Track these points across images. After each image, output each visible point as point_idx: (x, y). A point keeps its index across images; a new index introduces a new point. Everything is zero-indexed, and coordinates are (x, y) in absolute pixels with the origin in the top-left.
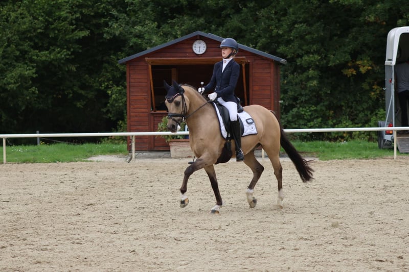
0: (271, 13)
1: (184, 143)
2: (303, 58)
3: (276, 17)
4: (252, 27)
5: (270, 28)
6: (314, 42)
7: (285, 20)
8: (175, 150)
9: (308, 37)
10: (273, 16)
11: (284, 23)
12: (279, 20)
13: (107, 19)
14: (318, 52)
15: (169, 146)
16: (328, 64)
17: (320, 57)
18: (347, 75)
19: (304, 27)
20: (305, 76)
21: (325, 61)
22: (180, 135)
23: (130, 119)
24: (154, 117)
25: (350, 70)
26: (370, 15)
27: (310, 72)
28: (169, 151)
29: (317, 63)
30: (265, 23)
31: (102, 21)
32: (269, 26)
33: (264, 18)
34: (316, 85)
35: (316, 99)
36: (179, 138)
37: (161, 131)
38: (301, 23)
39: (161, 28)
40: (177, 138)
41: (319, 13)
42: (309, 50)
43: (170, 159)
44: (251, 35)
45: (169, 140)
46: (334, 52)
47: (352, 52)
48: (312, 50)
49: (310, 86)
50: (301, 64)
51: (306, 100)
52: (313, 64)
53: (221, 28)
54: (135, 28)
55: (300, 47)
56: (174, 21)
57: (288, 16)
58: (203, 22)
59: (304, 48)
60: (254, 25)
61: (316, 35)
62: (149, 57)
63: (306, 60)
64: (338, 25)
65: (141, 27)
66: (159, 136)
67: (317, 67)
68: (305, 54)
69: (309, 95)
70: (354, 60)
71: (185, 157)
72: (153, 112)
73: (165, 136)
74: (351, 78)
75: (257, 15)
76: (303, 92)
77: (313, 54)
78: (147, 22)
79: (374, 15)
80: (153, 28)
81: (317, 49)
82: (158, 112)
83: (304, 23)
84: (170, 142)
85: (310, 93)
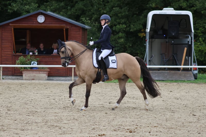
0: (100, 1)
1: (31, 72)
2: (117, 26)
3: (103, 3)
4: (89, 8)
5: (100, 9)
6: (122, 17)
7: (108, 5)
8: (25, 75)
9: (119, 15)
10: (101, 2)
11: (107, 7)
12: (105, 5)
13: (11, 2)
14: (125, 23)
15: (22, 73)
16: (130, 30)
17: (126, 26)
18: (140, 36)
19: (117, 9)
20: (117, 36)
21: (129, 28)
22: (29, 67)
23: (1, 57)
24: (15, 57)
25: (142, 34)
26: (153, 4)
27: (120, 34)
28: (22, 76)
29: (124, 29)
30: (97, 7)
31: (8, 3)
32: (99, 8)
33: (97, 4)
34: (123, 41)
35: (123, 49)
36: (28, 69)
37: (18, 65)
38: (116, 7)
39: (40, 7)
40: (27, 69)
41: (127, 2)
42: (120, 22)
43: (22, 80)
44: (89, 13)
45: (22, 70)
46: (134, 24)
47: (144, 24)
48: (122, 22)
49: (120, 42)
50: (115, 30)
51: (118, 50)
52: (122, 30)
53: (73, 8)
54: (25, 7)
55: (115, 20)
56: (47, 4)
57: (109, 3)
58: (63, 5)
59: (118, 21)
60: (91, 8)
61: (124, 14)
62: (12, 24)
63: (118, 27)
64: (137, 9)
65: (28, 6)
66: (17, 68)
67: (124, 32)
68: (118, 24)
69: (119, 47)
70: (145, 28)
71: (31, 80)
72: (14, 54)
73: (20, 67)
74: (143, 38)
75: (92, 2)
76: (116, 45)
77: (122, 24)
78: (32, 4)
79: (155, 4)
80: (35, 7)
81: (124, 22)
82: (17, 54)
83: (118, 7)
84: (23, 71)
85: (120, 46)
